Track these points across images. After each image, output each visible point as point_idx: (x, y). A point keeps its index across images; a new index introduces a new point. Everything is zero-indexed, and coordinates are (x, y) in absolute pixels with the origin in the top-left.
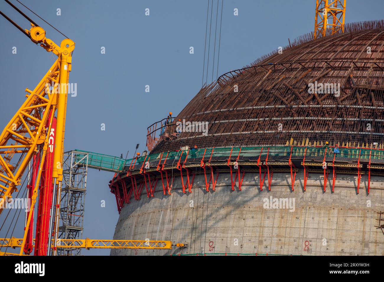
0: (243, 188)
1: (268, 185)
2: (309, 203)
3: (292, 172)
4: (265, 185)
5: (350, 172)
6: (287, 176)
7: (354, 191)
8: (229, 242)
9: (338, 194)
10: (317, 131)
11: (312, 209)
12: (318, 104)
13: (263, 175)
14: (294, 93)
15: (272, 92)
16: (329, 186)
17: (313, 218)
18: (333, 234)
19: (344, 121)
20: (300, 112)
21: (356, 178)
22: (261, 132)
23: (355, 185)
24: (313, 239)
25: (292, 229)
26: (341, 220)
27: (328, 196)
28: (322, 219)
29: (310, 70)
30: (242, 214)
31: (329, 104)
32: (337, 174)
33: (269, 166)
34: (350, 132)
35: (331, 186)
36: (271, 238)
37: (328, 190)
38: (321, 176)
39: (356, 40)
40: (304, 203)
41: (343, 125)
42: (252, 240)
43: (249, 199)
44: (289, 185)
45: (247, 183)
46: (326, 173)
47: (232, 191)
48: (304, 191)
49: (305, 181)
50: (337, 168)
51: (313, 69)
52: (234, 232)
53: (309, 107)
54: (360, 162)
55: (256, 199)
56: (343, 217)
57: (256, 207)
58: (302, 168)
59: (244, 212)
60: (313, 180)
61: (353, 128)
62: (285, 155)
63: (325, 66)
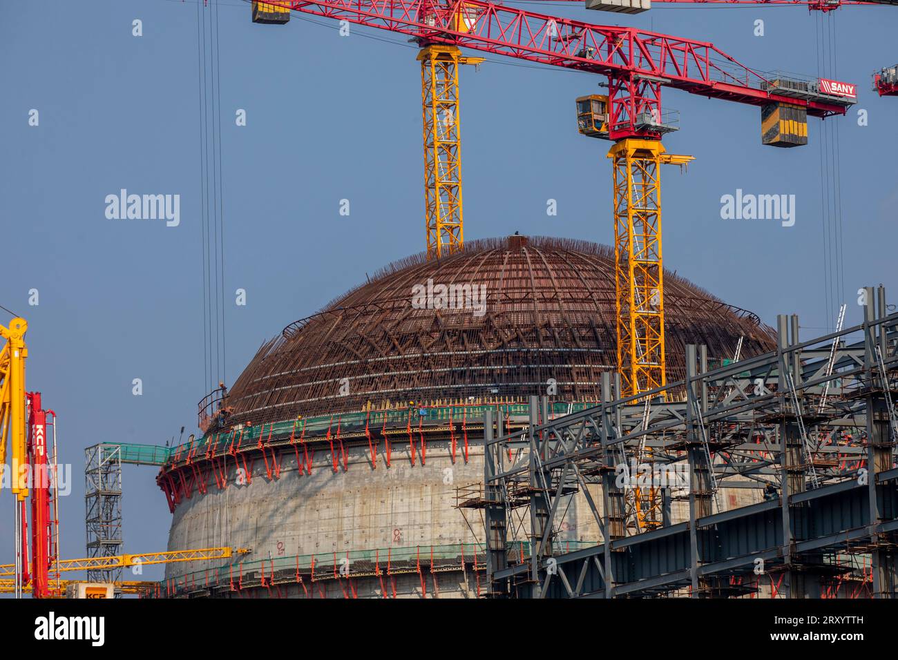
0: (314, 472)
1: (343, 465)
2: (396, 481)
3: (370, 444)
4: (340, 465)
5: (443, 437)
6: (366, 450)
7: (449, 461)
8: (301, 540)
9: (431, 466)
10: (399, 390)
11: (400, 488)
12: (399, 354)
13: (336, 453)
14: (369, 343)
15: (342, 344)
16: (418, 458)
17: (402, 500)
18: (428, 517)
19: (432, 373)
20: (377, 367)
21: (451, 443)
22: (332, 397)
23: (450, 453)
24: (404, 526)
25: (377, 516)
26: (436, 498)
27: (418, 471)
28: (413, 500)
29: (388, 311)
30: (315, 505)
31: (414, 353)
32: (427, 441)
33: (342, 439)
34: (440, 387)
35: (421, 458)
36: (352, 531)
37: (418, 463)
38: (407, 446)
39: (444, 268)
40: (390, 482)
41: (431, 379)
42: (330, 536)
43: (321, 484)
44: (369, 462)
45: (318, 464)
46: (413, 442)
47: (300, 476)
48: (388, 467)
49: (389, 454)
50: (426, 434)
51: (393, 310)
52: (307, 527)
53: (388, 360)
54: (453, 424)
55: (331, 483)
56: (438, 494)
57: (331, 494)
58: (383, 437)
59: (317, 502)
60: (398, 452)
61: (444, 381)
62: (362, 423)
63: (407, 305)
